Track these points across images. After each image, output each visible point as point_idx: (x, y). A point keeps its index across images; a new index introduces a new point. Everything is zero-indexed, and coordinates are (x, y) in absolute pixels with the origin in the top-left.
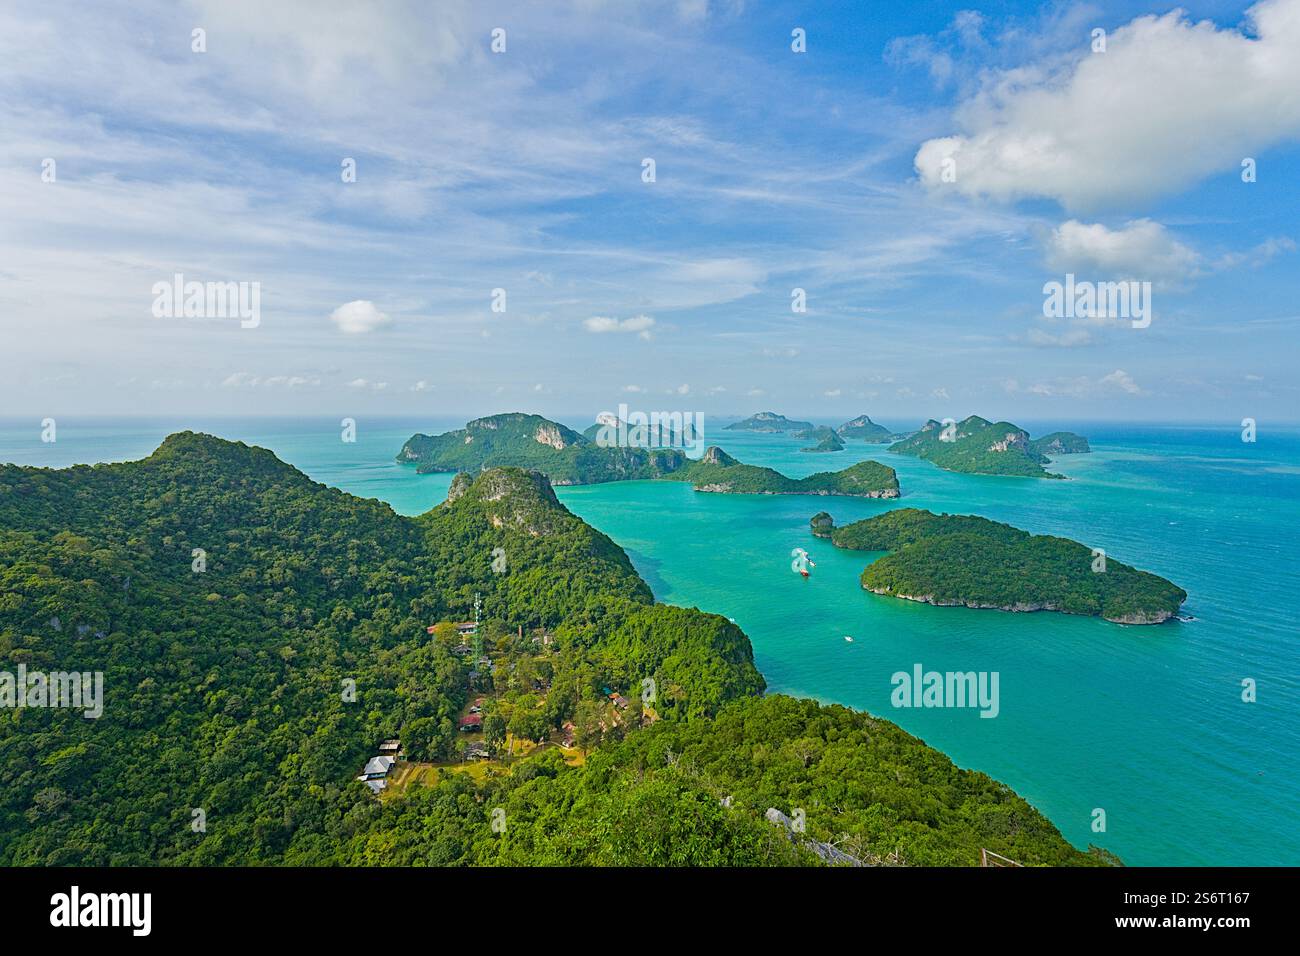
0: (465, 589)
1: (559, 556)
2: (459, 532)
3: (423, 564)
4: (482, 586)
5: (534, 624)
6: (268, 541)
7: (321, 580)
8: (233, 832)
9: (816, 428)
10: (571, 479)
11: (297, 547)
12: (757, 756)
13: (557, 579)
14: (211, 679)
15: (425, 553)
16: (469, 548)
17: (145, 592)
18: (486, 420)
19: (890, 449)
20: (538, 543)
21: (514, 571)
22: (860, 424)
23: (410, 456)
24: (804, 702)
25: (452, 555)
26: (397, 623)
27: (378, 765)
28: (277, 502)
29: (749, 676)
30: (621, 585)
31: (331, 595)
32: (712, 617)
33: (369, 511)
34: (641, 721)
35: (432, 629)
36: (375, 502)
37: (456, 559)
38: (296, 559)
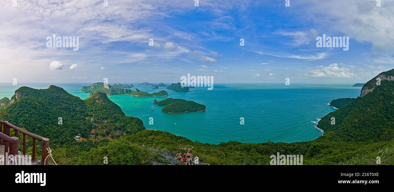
0: (92, 112)
1: (108, 108)
2: (91, 103)
3: (85, 108)
4: (94, 112)
5: (104, 119)
6: (62, 102)
7: (69, 109)
8: (57, 140)
9: (154, 85)
10: (110, 94)
11: (66, 103)
12: (144, 139)
13: (108, 111)
14: (54, 120)
15: (85, 106)
16: (92, 106)
17: (47, 107)
18: (95, 83)
19: (166, 88)
20: (104, 105)
21: (100, 110)
22: (161, 84)
23: (83, 90)
24: (152, 130)
25: (90, 106)
26: (81, 117)
27: (77, 137)
28: (63, 96)
29: (143, 127)
30: (119, 113)
31: (71, 111)
32: (136, 118)
33: (77, 98)
34: (123, 135)
35: (86, 118)
36: (77, 97)
37: (90, 107)
38: (66, 105)
